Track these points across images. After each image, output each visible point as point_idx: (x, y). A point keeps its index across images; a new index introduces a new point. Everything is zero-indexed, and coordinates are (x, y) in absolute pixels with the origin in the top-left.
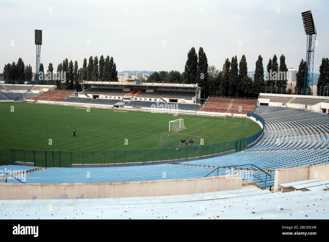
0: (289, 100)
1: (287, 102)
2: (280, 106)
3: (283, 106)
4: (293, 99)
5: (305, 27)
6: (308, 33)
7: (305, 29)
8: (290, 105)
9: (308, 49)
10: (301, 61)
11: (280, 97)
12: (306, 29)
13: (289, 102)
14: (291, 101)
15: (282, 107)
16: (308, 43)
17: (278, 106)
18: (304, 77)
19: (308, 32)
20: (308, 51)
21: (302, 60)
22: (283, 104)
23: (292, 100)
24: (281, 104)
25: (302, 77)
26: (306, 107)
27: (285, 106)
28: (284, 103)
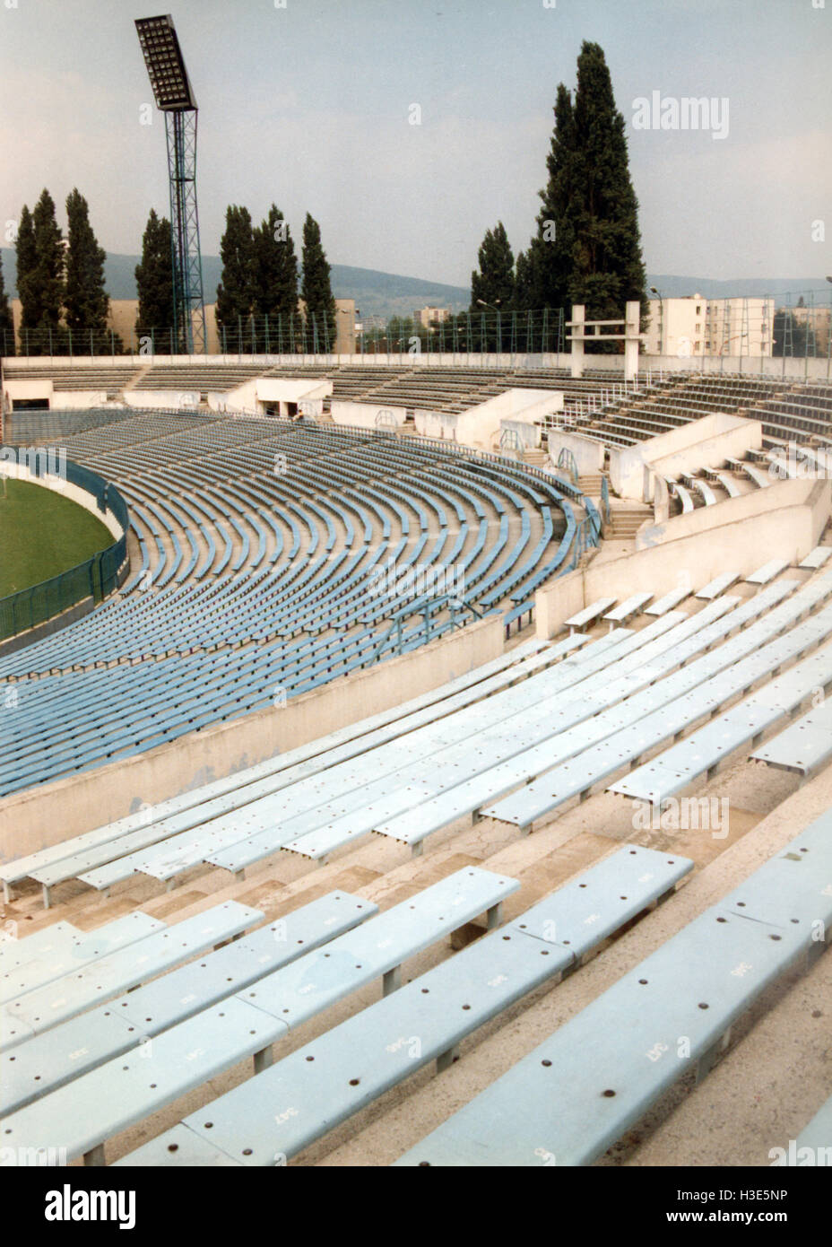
0: (130, 380)
1: (124, 386)
2: (100, 406)
3: (112, 405)
4: (142, 374)
5: (155, 80)
6: (164, 106)
7: (155, 87)
8: (137, 399)
9: (173, 169)
10: (149, 217)
11: (87, 369)
12: (159, 87)
13: (131, 385)
14: (136, 380)
15: (110, 411)
16: (171, 144)
17: (91, 406)
18: (171, 280)
19: (168, 102)
20: (174, 177)
21: (153, 215)
22: (110, 399)
23: (140, 378)
24: (103, 396)
25: (160, 283)
26: (203, 400)
27: (119, 406)
28: (112, 390)
